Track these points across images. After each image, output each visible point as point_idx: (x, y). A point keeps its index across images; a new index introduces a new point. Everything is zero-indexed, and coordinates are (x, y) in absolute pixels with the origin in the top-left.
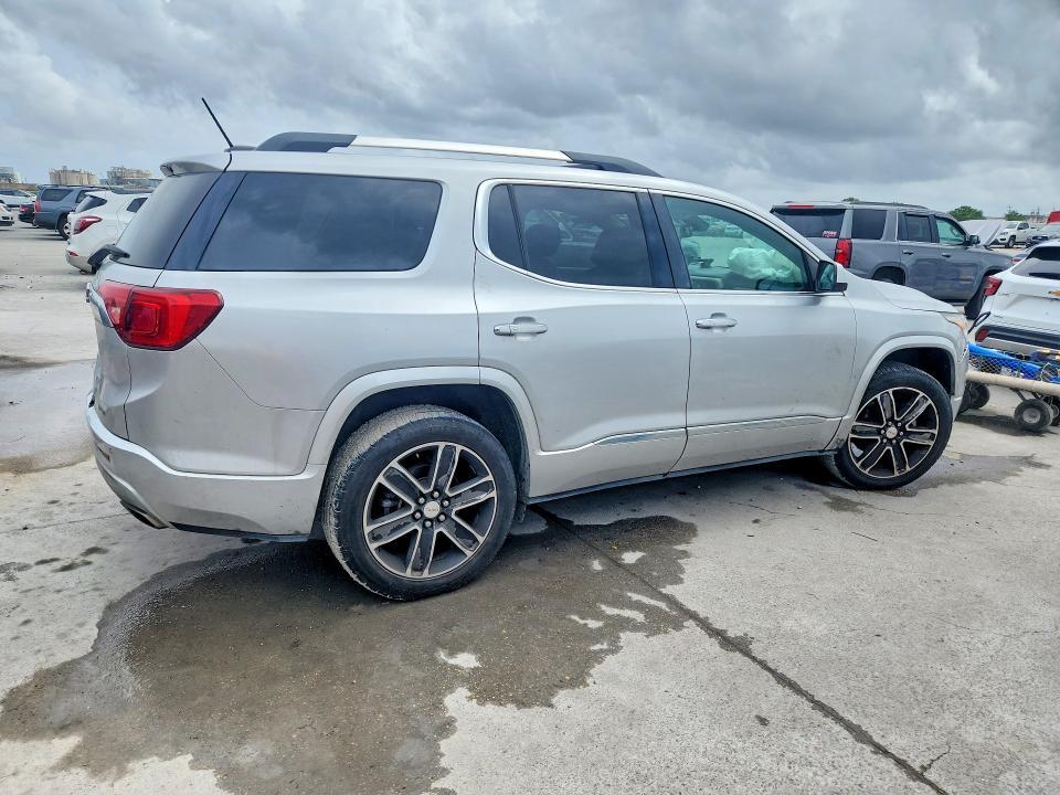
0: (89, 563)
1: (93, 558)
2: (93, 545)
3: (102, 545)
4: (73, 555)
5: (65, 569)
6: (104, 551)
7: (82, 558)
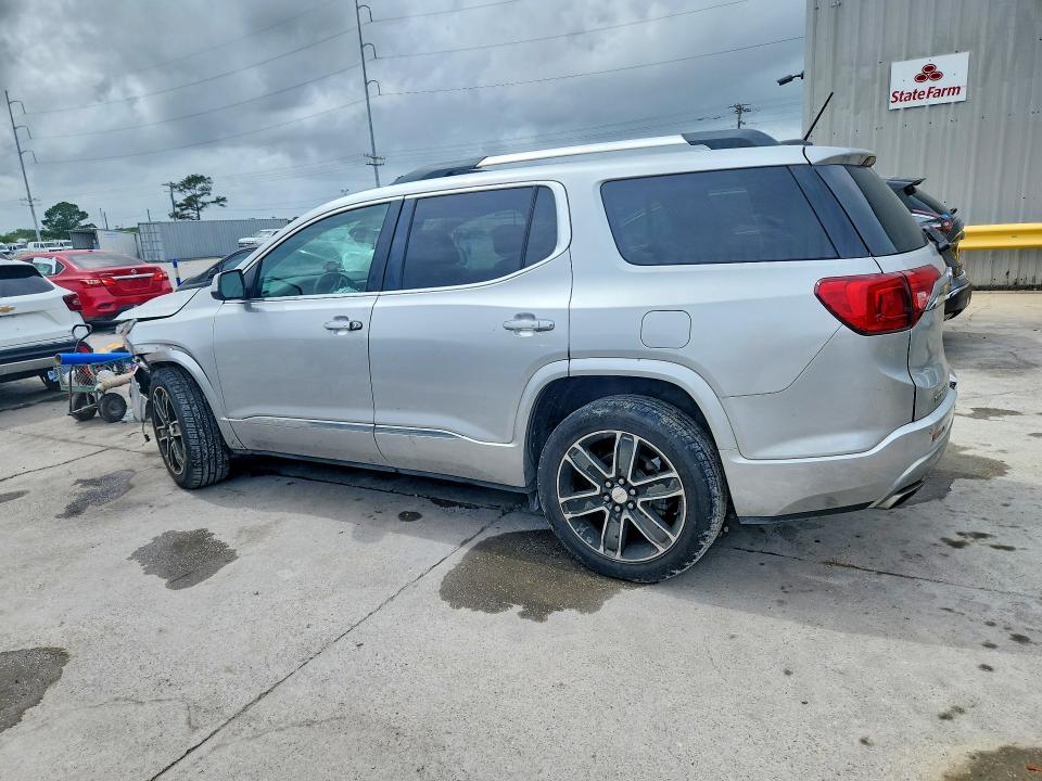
0: (960, 534)
1: (957, 538)
2: (957, 550)
3: (948, 549)
4: (976, 545)
5: (984, 536)
6: (944, 540)
7: (968, 541)
